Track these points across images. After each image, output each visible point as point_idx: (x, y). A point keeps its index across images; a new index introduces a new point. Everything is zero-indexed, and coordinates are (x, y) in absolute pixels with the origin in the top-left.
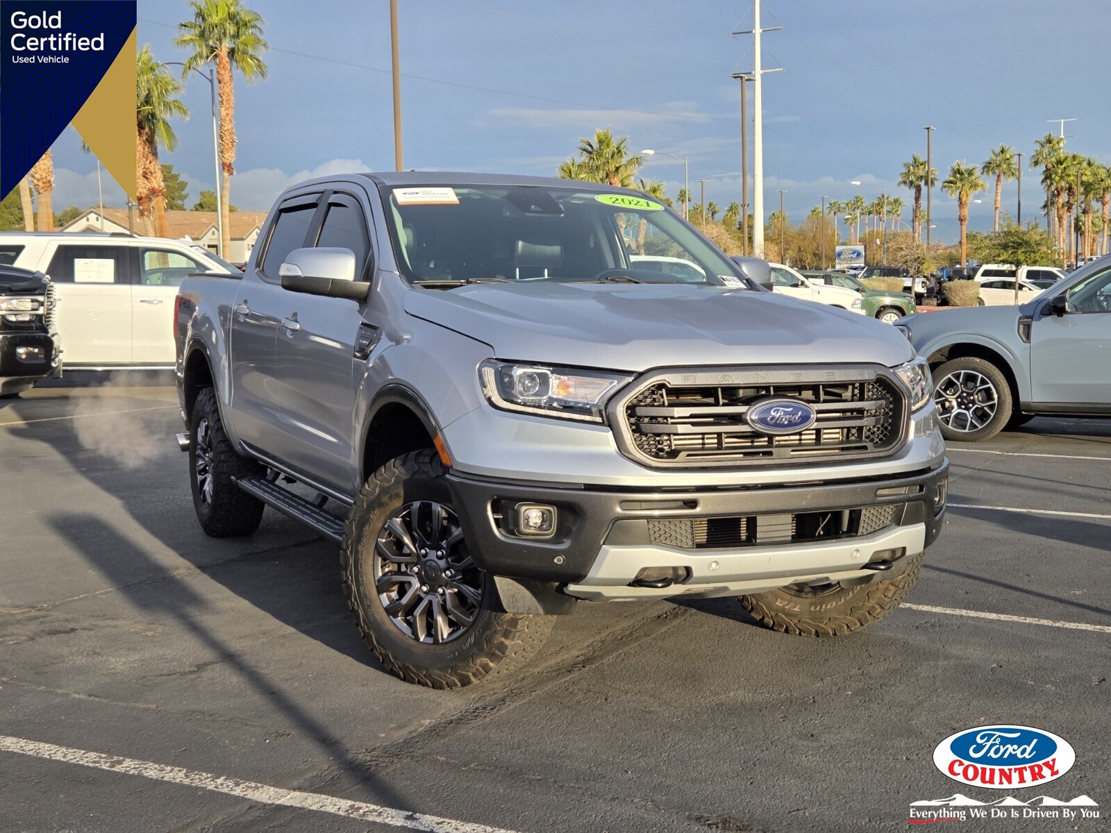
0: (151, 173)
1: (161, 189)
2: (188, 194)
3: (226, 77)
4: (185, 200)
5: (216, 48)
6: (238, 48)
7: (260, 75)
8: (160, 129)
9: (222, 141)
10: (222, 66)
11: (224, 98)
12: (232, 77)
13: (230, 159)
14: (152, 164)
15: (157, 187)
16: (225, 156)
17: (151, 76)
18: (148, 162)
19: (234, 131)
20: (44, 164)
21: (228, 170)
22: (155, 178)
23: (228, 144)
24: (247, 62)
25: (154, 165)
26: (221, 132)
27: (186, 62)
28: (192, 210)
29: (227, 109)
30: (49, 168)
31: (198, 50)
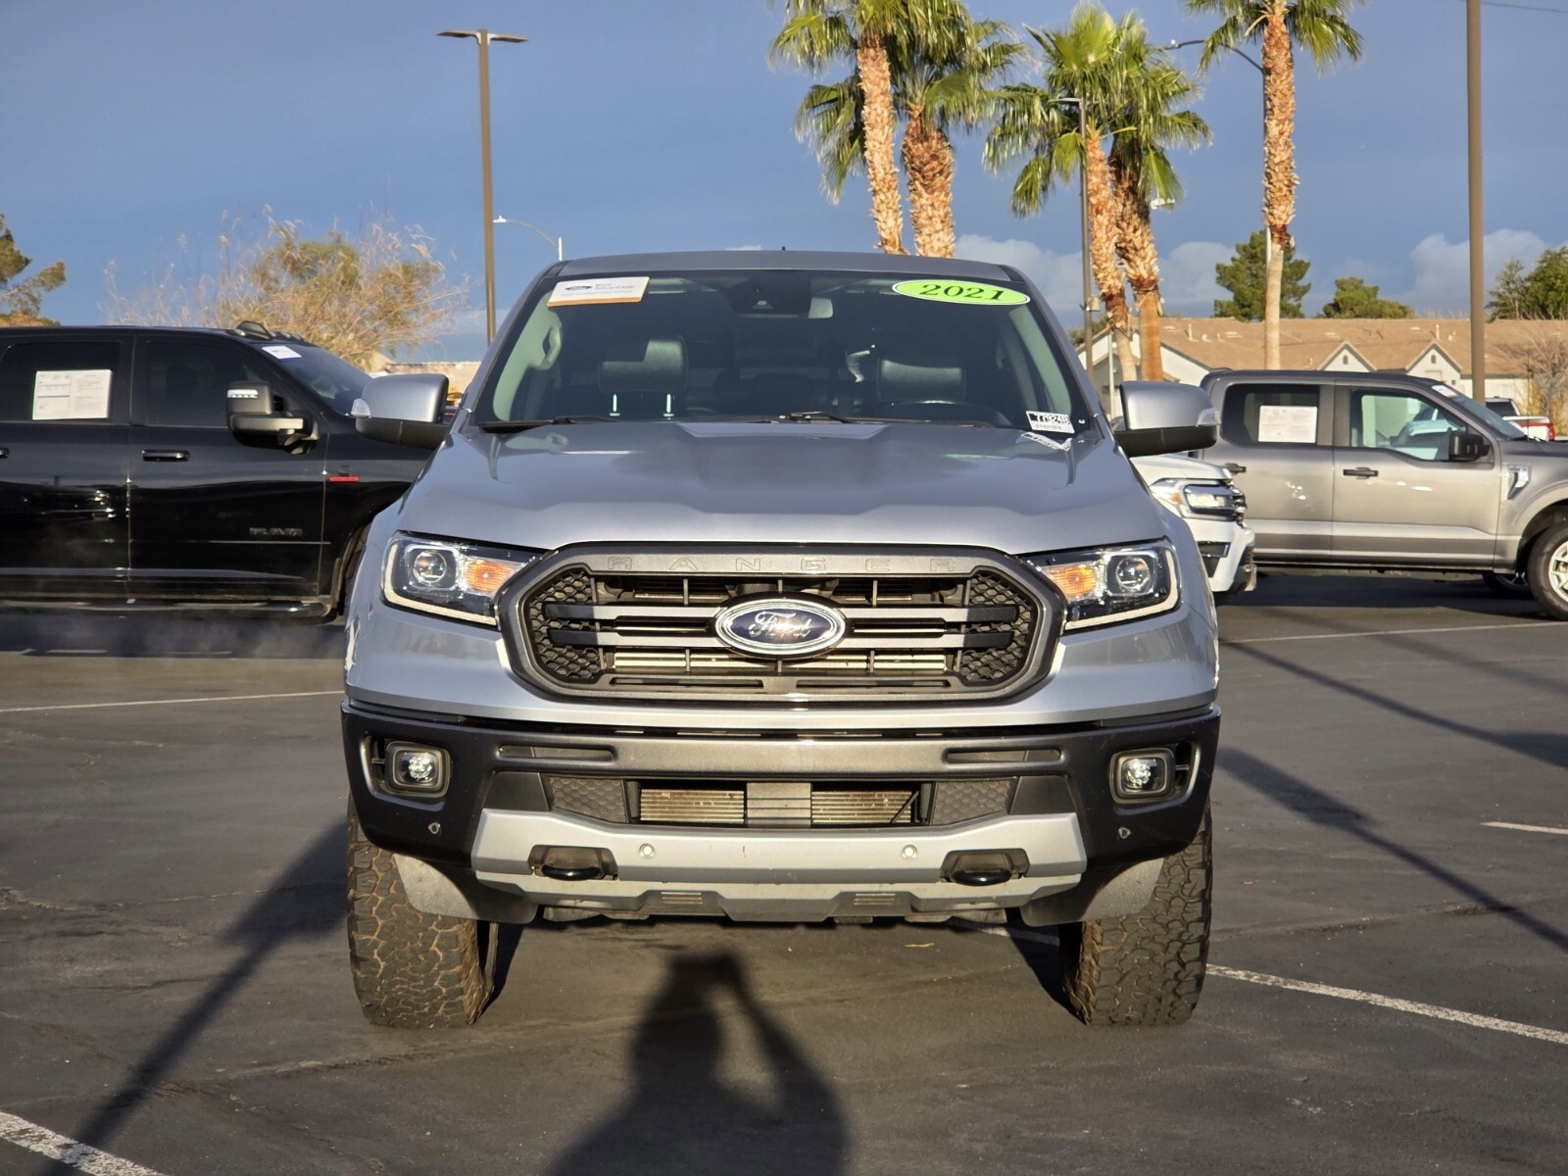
0: (1135, 249)
1: (1152, 278)
2: (1309, 286)
3: (1280, 61)
4: (1305, 297)
5: (1265, 9)
6: (1303, 6)
7: (1346, 54)
8: (1148, 168)
9: (1270, 183)
10: (1273, 42)
11: (1276, 101)
12: (1291, 60)
13: (1284, 217)
14: (1139, 233)
15: (1145, 276)
16: (1275, 212)
17: (1134, 71)
18: (1131, 229)
19: (1293, 164)
20: (939, 240)
21: (1281, 239)
22: (1144, 258)
23: (1280, 189)
24: (1321, 30)
25: (1142, 235)
26: (1268, 167)
27: (1208, 38)
28: (1319, 316)
29: (1281, 122)
30: (946, 247)
31: (1229, 14)
